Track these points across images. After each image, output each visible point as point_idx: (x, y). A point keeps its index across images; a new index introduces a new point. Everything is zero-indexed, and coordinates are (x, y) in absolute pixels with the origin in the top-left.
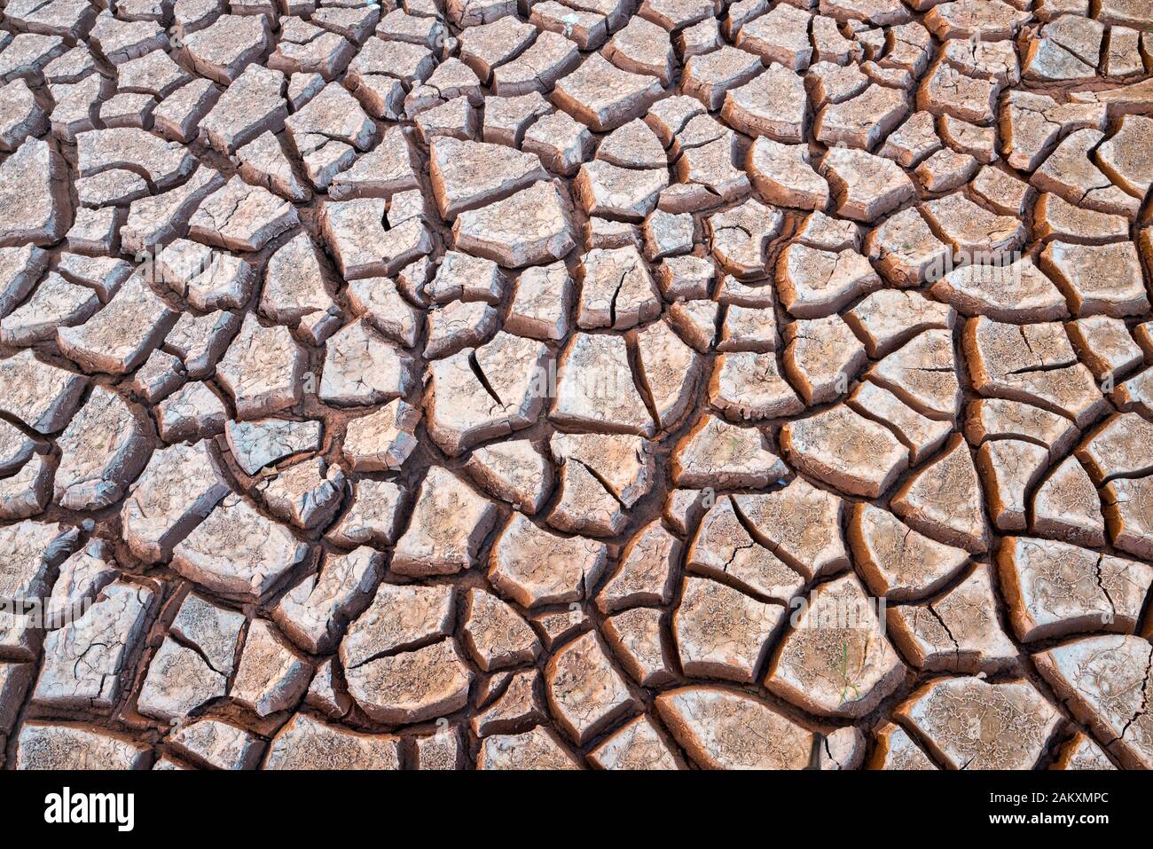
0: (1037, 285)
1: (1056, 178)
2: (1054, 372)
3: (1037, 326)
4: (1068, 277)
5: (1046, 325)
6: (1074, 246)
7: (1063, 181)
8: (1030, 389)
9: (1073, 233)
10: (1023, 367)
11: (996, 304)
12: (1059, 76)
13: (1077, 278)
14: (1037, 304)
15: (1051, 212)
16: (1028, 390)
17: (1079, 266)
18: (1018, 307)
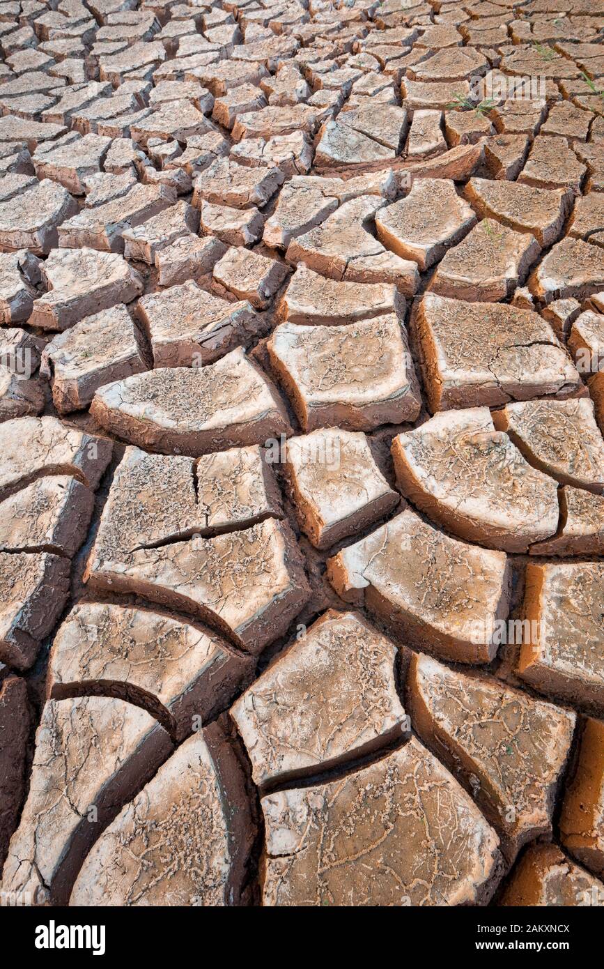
0: (243, 387)
1: (313, 250)
2: (220, 540)
3: (221, 455)
4: (294, 373)
5: (233, 453)
6: (312, 328)
7: (321, 252)
8: (167, 580)
9: (318, 312)
10: (172, 532)
11: (171, 424)
12: (354, 159)
13: (306, 373)
14: (234, 419)
15: (296, 289)
16: (160, 581)
17: (315, 356)
18: (205, 426)
